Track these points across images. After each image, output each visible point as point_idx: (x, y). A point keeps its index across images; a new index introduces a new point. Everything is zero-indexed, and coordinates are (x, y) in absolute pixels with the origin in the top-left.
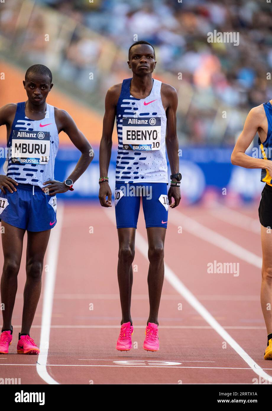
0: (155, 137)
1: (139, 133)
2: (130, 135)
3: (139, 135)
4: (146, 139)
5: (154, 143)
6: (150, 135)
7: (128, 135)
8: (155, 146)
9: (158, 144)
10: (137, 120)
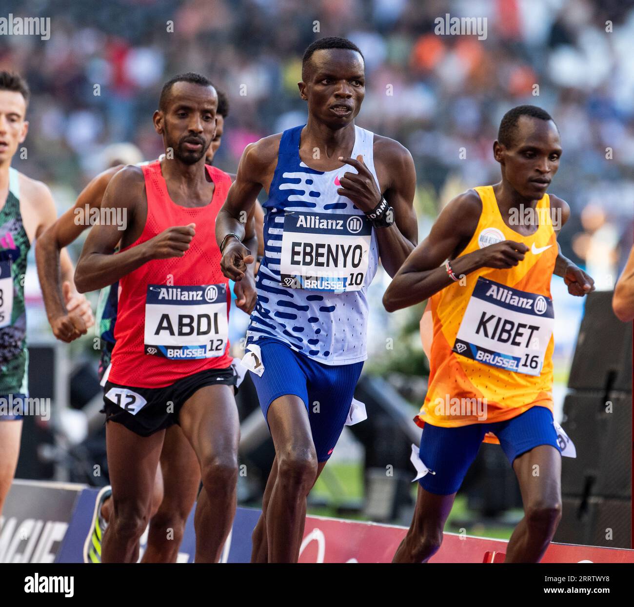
0: (356, 262)
1: (321, 250)
2: (298, 253)
3: (322, 255)
4: (336, 265)
5: (352, 275)
6: (345, 256)
7: (294, 253)
8: (354, 282)
9: (360, 276)
10: (320, 219)
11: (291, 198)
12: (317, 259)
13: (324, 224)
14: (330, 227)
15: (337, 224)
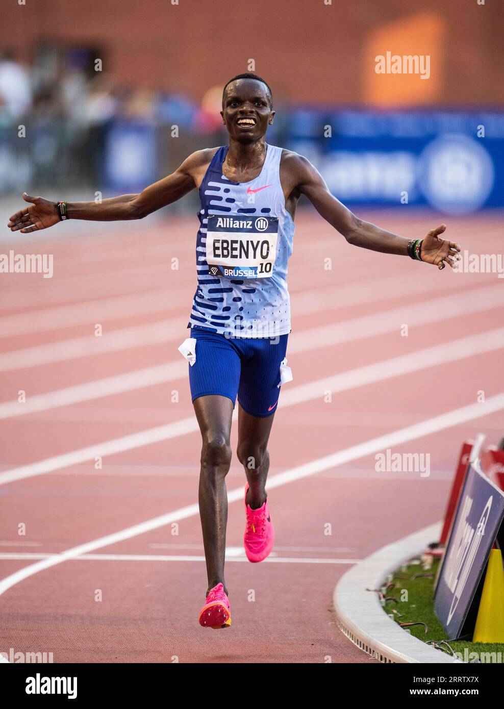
8: (264, 270)
10: (233, 221)
11: (213, 202)
12: (232, 252)
13: (237, 225)
14: (241, 227)
15: (247, 224)
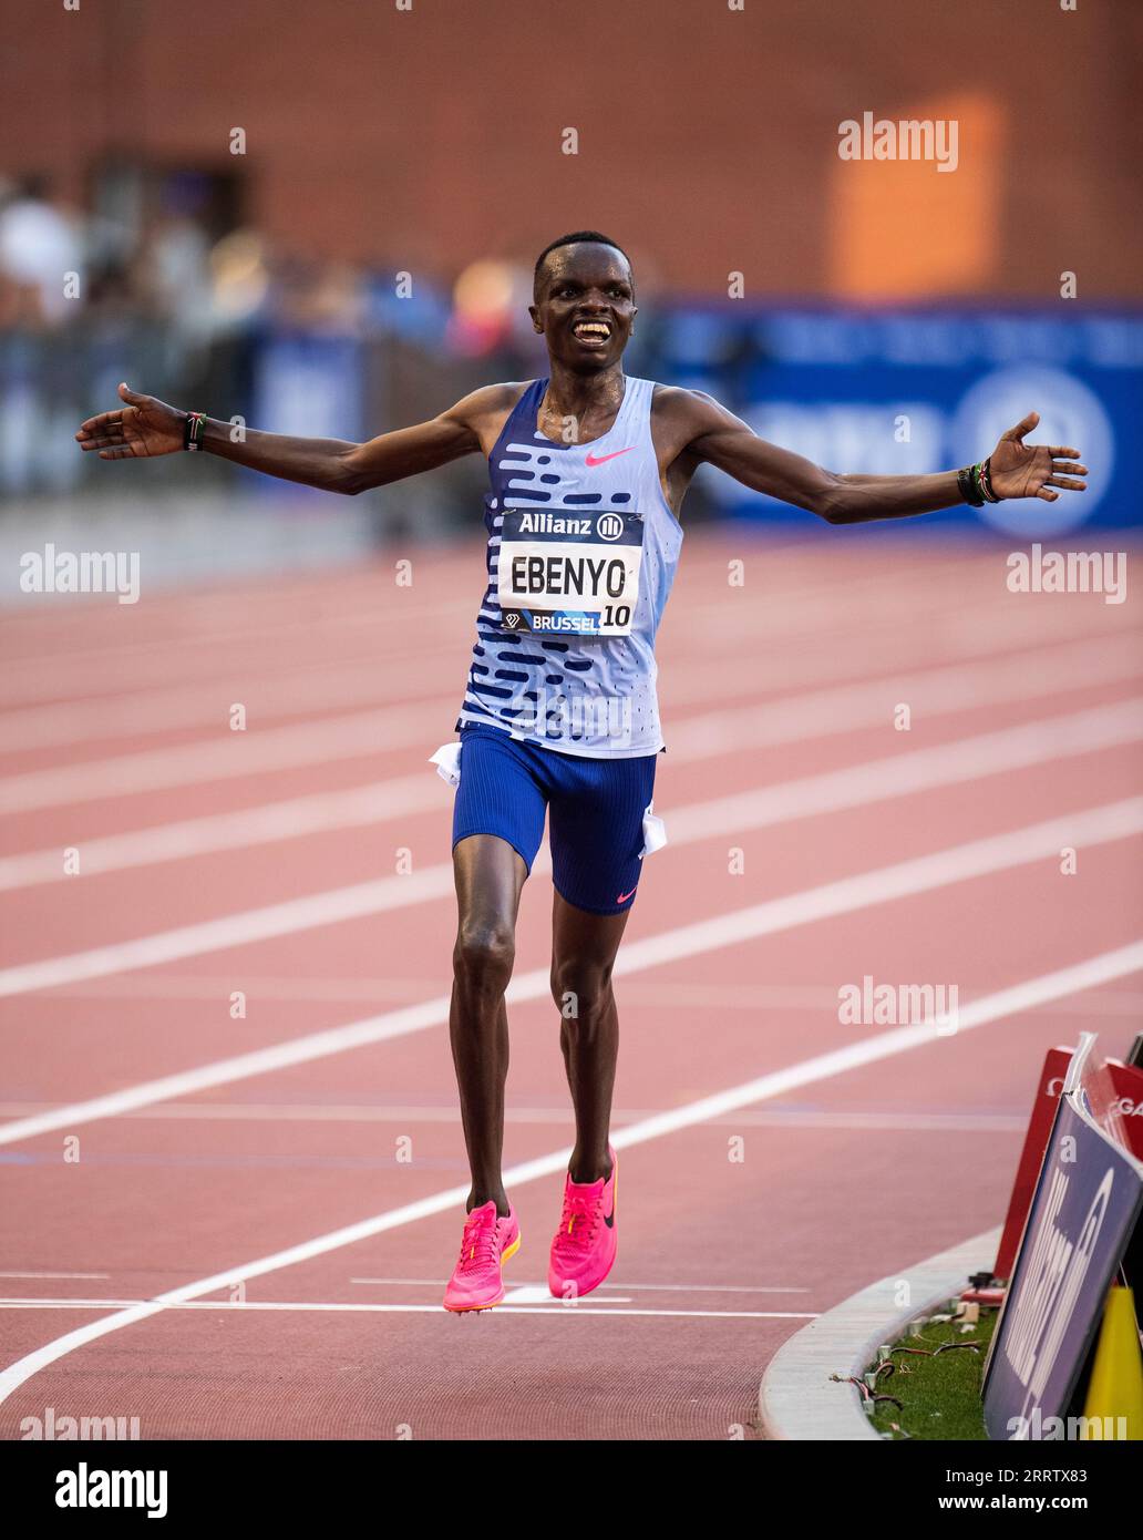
9: (623, 612)
